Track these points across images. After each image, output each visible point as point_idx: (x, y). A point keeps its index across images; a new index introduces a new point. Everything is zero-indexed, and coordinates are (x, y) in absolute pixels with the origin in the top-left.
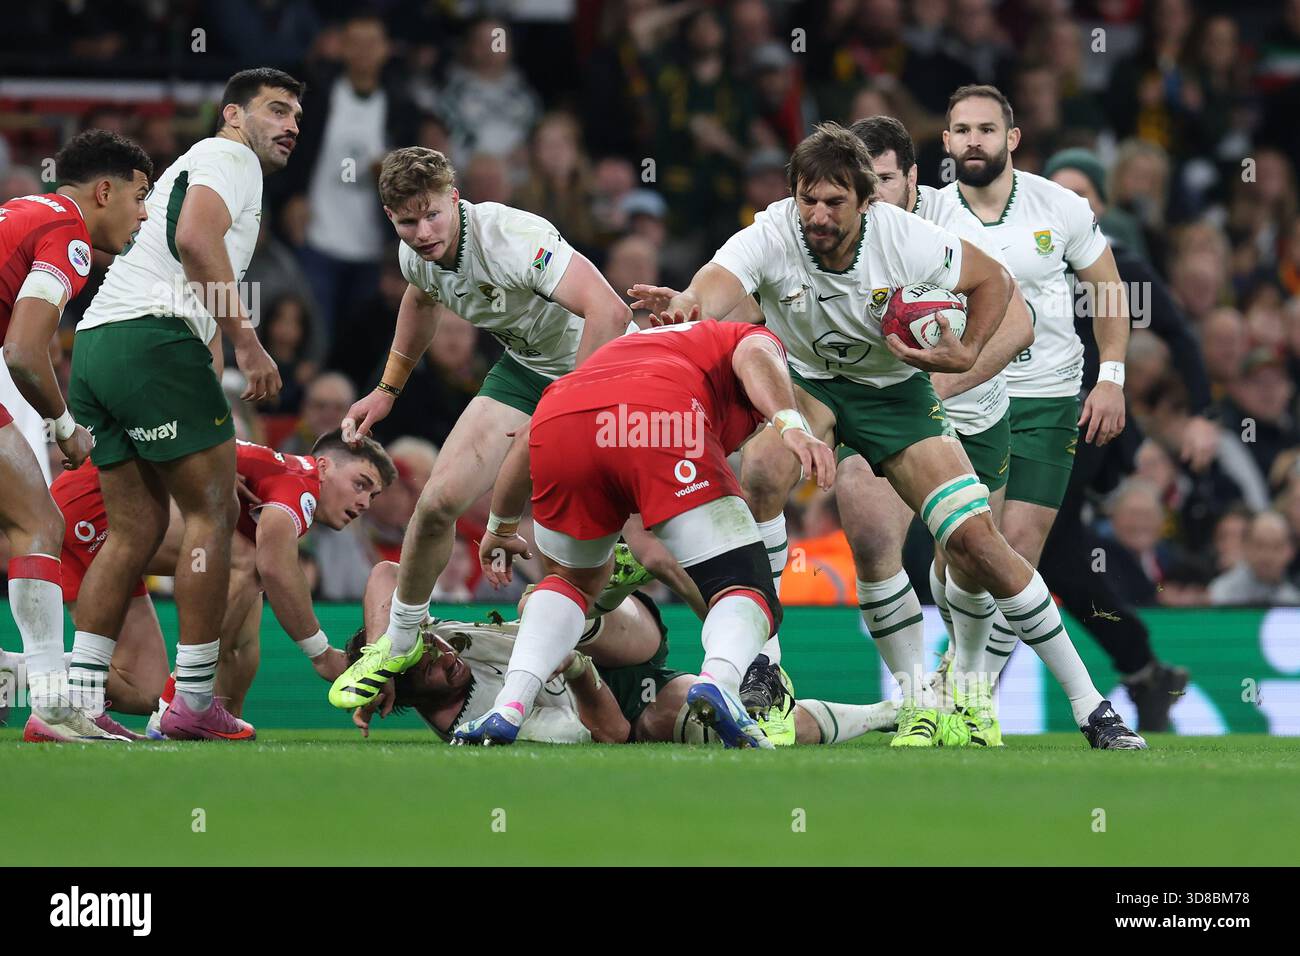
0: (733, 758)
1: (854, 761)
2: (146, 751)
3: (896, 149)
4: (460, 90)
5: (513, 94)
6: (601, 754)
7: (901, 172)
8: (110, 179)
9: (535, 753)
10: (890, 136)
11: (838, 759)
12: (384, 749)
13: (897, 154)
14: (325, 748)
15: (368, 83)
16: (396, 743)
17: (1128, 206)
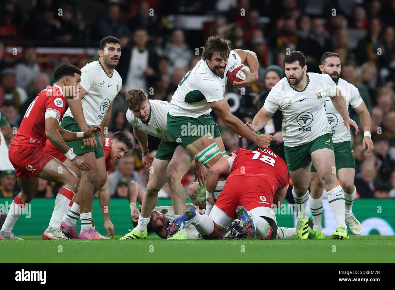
0: (251, 243)
1: (286, 243)
2: (81, 242)
3: (299, 60)
4: (169, 50)
5: (185, 51)
6: (213, 242)
7: (301, 67)
8: (67, 77)
9: (194, 242)
10: (297, 56)
11: (281, 243)
12: (150, 241)
13: (299, 62)
14: (133, 241)
15: (142, 48)
16: (153, 239)
17: (365, 82)
